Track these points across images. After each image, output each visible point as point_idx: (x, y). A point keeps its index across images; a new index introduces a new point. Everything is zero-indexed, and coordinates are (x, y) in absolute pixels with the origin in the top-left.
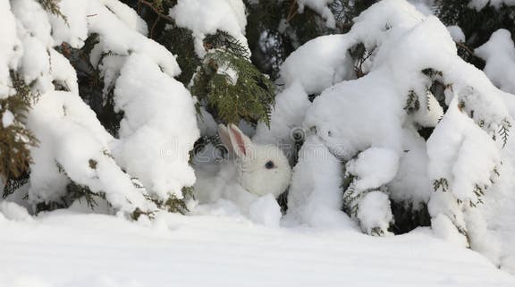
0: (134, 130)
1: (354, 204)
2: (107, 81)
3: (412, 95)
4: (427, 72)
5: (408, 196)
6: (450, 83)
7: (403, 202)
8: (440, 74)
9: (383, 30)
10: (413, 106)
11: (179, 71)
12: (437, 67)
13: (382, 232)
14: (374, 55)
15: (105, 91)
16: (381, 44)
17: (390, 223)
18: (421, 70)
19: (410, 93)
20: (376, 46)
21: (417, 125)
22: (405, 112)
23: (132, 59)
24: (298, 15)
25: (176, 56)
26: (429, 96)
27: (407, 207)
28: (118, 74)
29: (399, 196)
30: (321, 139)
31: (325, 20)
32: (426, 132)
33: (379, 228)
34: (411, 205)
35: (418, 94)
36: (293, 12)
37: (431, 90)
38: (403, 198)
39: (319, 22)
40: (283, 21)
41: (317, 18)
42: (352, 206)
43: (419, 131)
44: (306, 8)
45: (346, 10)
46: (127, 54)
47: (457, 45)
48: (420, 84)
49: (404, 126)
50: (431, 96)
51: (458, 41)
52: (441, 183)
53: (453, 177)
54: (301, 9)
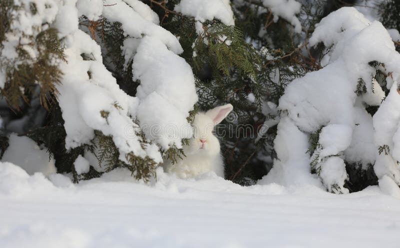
0: (147, 94)
1: (318, 166)
2: (127, 58)
3: (361, 82)
4: (373, 64)
5: (358, 160)
6: (390, 71)
7: (355, 164)
8: (383, 65)
9: (338, 32)
10: (361, 90)
11: (181, 51)
12: (380, 60)
13: (339, 187)
14: (332, 51)
15: (125, 66)
16: (337, 43)
17: (346, 181)
18: (367, 62)
19: (359, 80)
20: (333, 44)
21: (365, 104)
22: (355, 95)
23: (145, 40)
24: (273, 23)
25: (179, 37)
26: (373, 82)
27: (357, 167)
28: (135, 52)
29: (352, 159)
30: (292, 120)
31: (294, 27)
32: (372, 110)
33: (337, 185)
34: (361, 166)
35: (365, 81)
36: (269, 21)
37: (375, 78)
38: (355, 161)
39: (290, 29)
40: (262, 28)
41: (288, 26)
42: (316, 168)
43: (367, 109)
44: (280, 18)
45: (311, 18)
46: (141, 36)
47: (395, 44)
48: (367, 73)
49: (355, 105)
50: (375, 82)
51: (396, 41)
52: (384, 148)
53: (393, 144)
54: (276, 19)
